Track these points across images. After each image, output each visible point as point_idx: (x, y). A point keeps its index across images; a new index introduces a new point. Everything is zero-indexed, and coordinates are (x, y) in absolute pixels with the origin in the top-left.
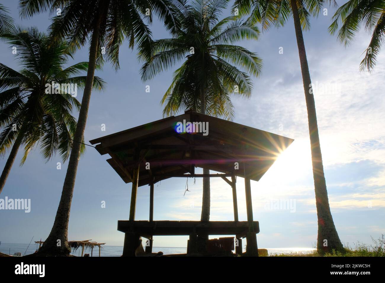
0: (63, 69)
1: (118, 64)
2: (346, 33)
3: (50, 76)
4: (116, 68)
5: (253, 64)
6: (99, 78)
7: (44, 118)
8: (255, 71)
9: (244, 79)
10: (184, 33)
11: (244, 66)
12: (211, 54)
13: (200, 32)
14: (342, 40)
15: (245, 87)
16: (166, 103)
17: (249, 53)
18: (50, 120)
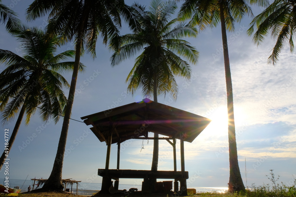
0: (54, 56)
1: (95, 54)
2: (259, 37)
3: (45, 61)
4: (93, 57)
5: (192, 55)
6: (81, 63)
7: (41, 92)
8: (193, 60)
9: (186, 66)
10: (143, 30)
11: (186, 56)
12: (162, 46)
13: (155, 29)
14: (256, 42)
15: (186, 72)
16: (129, 82)
17: (189, 47)
18: (46, 94)
